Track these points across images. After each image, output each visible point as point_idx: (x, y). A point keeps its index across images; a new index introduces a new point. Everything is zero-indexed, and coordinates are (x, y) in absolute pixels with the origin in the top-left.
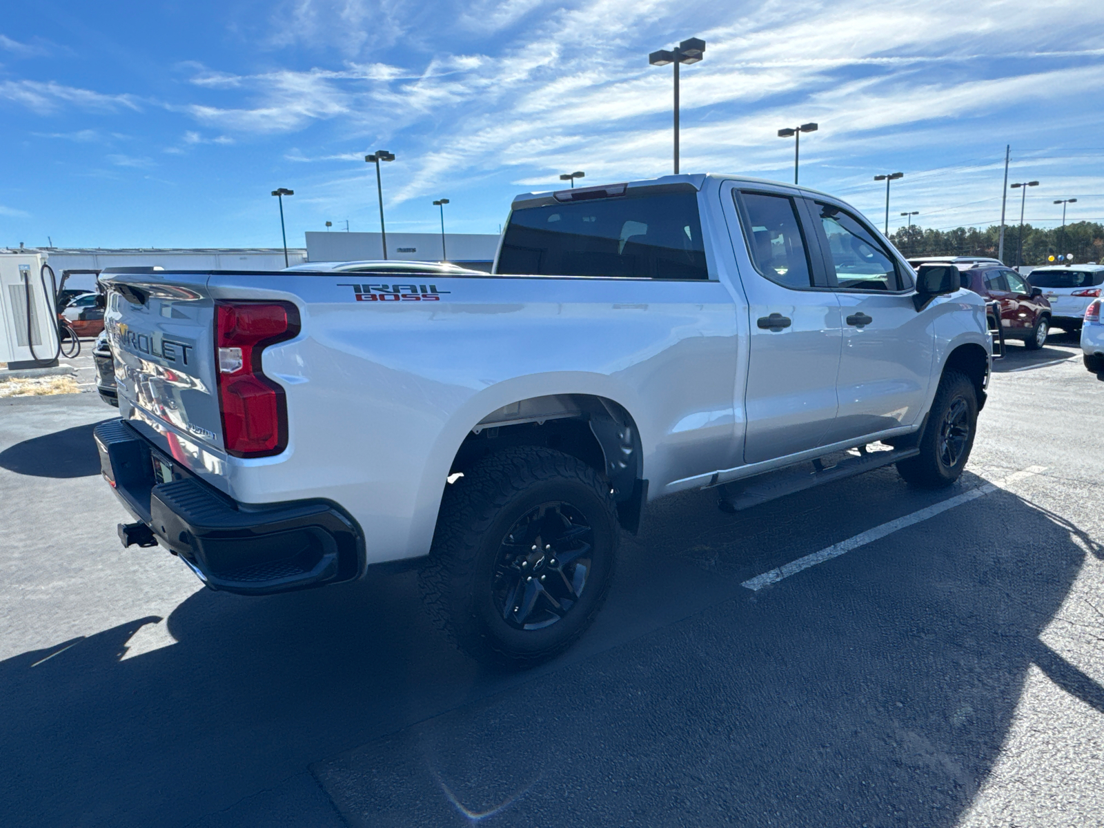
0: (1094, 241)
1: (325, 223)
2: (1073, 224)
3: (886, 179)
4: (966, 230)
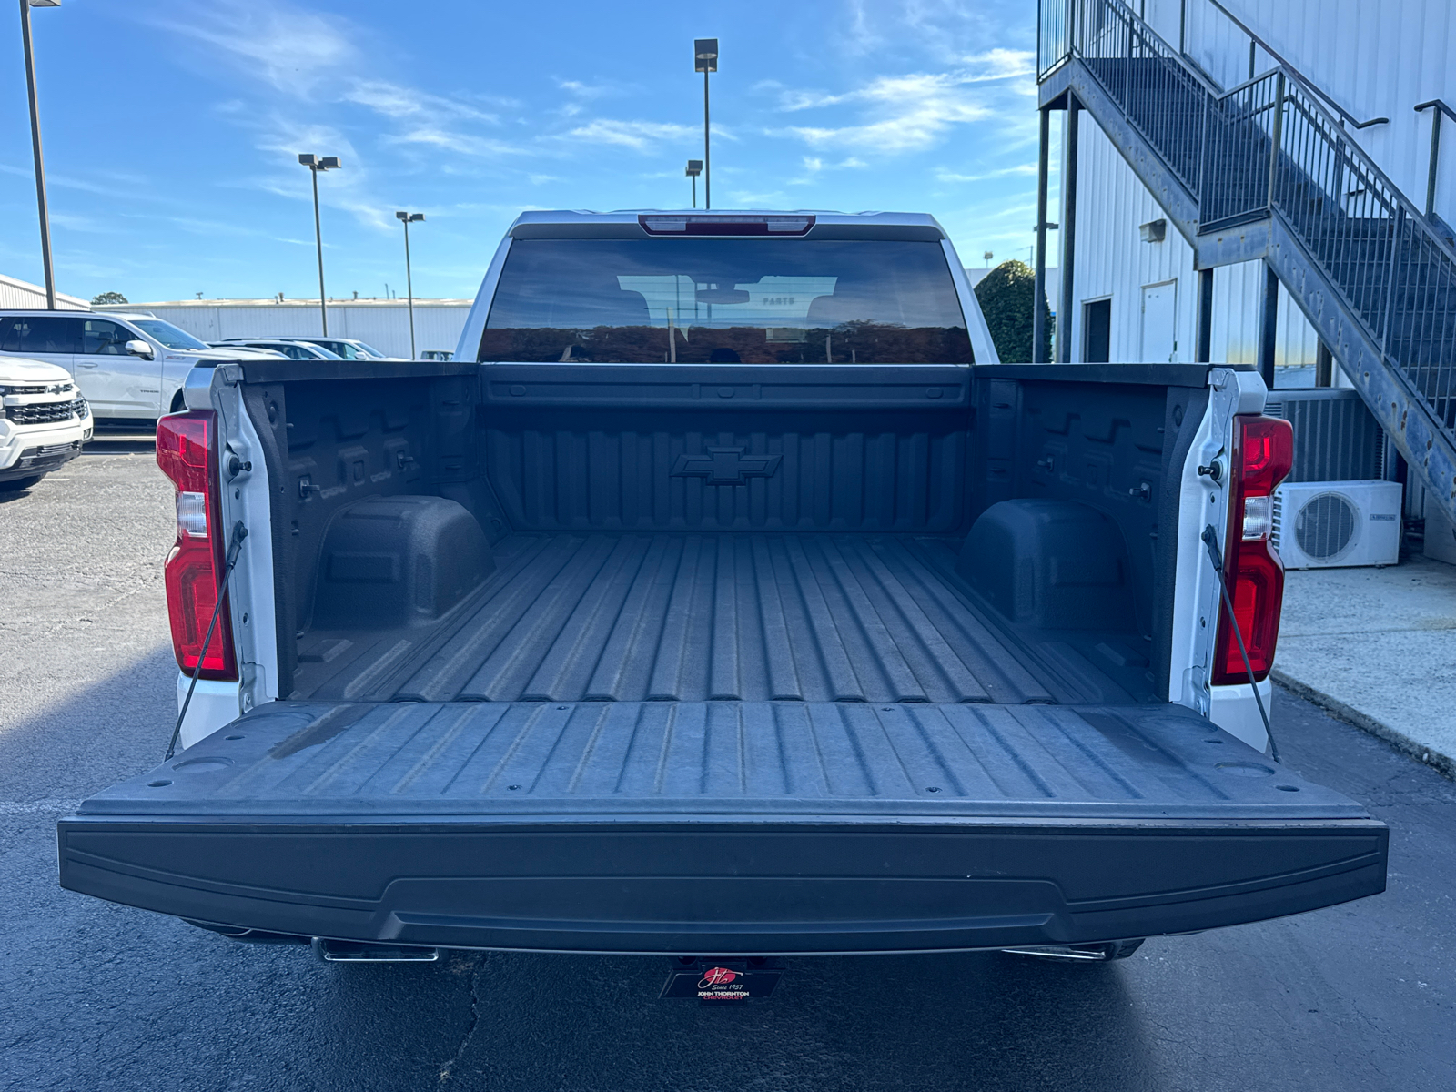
1: (983, 255)
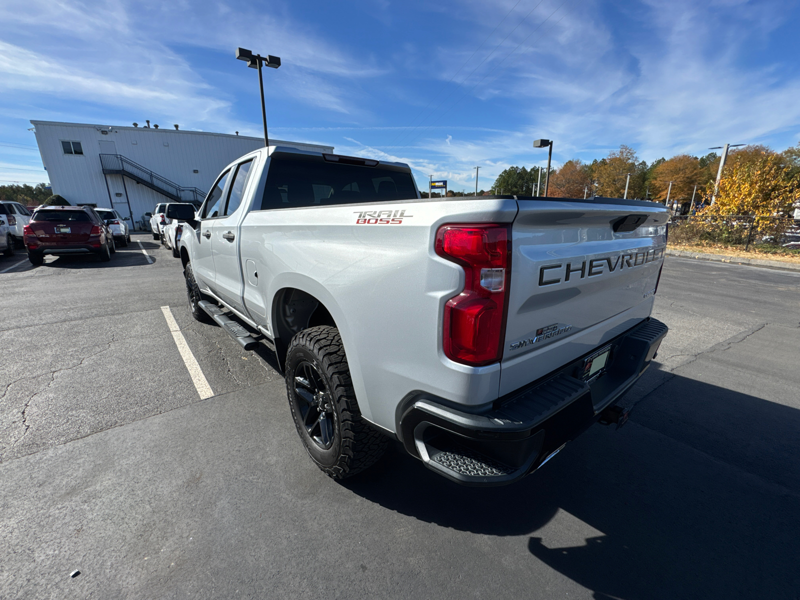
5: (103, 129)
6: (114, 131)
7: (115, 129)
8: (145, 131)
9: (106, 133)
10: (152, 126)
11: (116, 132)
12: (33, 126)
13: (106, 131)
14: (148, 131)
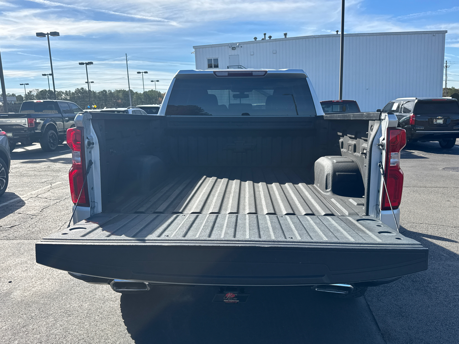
0: (159, 98)
2: (149, 91)
3: (85, 64)
4: (107, 91)
5: (233, 46)
6: (240, 46)
7: (241, 45)
8: (263, 42)
9: (234, 49)
10: (267, 38)
11: (241, 47)
12: (194, 50)
13: (235, 47)
14: (265, 42)
